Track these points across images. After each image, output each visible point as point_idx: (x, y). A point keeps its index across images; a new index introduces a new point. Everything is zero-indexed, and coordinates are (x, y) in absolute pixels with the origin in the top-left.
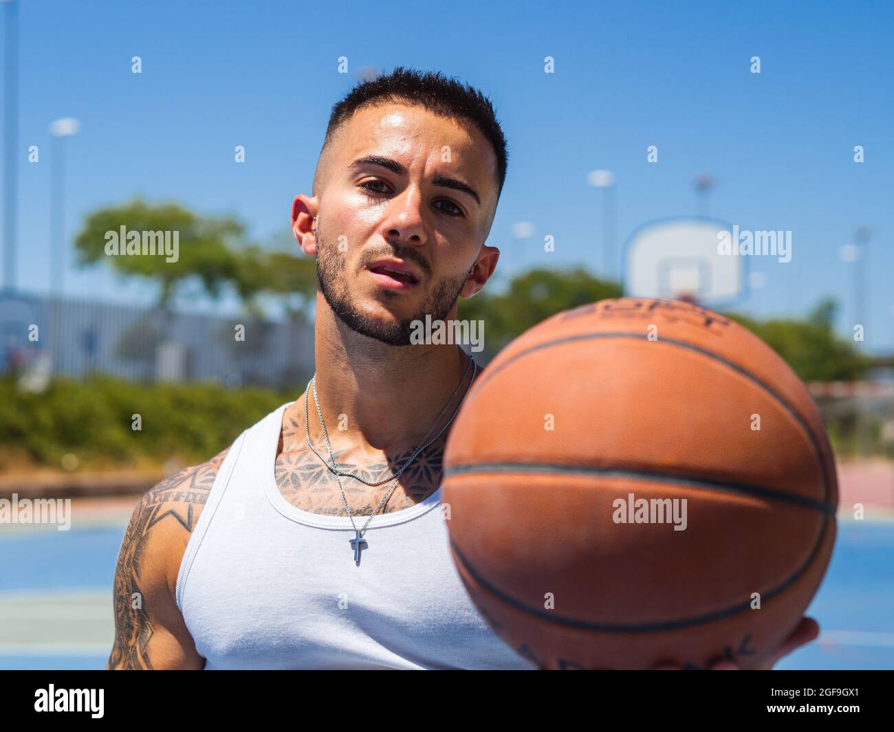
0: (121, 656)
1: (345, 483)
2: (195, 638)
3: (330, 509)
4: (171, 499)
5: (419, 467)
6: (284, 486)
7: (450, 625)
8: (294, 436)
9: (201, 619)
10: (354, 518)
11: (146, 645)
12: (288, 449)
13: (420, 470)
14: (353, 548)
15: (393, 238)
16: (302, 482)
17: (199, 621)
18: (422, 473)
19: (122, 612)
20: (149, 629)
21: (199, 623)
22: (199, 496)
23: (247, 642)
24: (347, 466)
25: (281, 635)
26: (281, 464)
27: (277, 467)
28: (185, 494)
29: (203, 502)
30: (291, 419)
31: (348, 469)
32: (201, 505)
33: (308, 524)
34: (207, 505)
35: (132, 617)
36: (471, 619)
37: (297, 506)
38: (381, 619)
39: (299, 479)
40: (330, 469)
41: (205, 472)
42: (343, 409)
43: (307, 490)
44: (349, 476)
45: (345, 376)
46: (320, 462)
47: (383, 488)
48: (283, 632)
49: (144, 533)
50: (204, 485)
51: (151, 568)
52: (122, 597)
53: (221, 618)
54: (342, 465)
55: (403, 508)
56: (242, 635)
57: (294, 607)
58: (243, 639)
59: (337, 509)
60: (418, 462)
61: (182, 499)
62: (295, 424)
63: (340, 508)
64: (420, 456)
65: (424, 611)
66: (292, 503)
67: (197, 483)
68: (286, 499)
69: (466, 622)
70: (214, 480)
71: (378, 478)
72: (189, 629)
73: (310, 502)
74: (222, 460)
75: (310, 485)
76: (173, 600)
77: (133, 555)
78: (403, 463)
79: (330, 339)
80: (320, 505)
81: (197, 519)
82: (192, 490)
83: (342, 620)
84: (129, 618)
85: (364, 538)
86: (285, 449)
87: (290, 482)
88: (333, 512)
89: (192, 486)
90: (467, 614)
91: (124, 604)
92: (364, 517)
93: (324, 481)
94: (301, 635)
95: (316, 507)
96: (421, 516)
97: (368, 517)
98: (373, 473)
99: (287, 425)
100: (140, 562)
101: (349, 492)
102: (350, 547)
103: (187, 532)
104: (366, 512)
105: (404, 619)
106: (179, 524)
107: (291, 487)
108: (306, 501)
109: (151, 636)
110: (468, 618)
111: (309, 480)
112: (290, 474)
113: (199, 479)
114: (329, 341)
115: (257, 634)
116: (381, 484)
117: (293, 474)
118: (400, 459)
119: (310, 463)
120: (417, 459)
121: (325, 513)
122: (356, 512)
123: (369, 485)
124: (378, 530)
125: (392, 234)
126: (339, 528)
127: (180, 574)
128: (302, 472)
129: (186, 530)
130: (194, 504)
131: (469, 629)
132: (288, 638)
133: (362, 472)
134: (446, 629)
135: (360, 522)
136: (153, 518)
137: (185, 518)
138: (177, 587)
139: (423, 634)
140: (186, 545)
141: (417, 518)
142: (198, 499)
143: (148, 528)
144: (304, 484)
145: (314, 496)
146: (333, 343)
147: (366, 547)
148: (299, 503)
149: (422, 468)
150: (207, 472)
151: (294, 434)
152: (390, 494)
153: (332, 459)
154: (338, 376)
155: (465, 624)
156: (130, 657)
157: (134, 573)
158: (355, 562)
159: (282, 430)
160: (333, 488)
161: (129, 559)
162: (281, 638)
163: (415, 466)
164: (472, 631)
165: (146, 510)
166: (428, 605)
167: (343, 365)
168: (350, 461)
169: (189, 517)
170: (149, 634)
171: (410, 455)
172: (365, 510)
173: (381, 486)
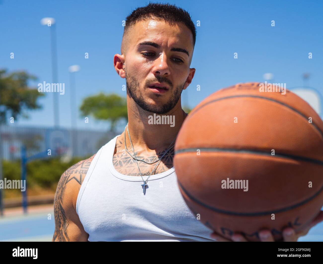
0: (57, 234)
1: (139, 164)
2: (83, 225)
3: (134, 174)
4: (74, 173)
5: (168, 157)
6: (116, 166)
7: (181, 217)
8: (121, 147)
9: (85, 218)
10: (142, 177)
11: (66, 229)
12: (118, 152)
13: (168, 158)
14: (143, 188)
15: (158, 74)
16: (123, 164)
17: (85, 219)
18: (169, 159)
19: (57, 217)
20: (67, 223)
21: (84, 219)
22: (84, 171)
23: (102, 226)
24: (140, 157)
25: (115, 223)
26: (115, 157)
27: (114, 159)
28: (79, 171)
29: (86, 173)
30: (119, 141)
31: (141, 158)
32: (85, 175)
33: (125, 180)
34: (87, 174)
35: (61, 219)
36: (188, 214)
37: (121, 173)
38: (153, 215)
39: (122, 163)
40: (134, 159)
41: (87, 162)
42: (139, 136)
43: (125, 167)
44: (141, 161)
45: (139, 124)
46: (130, 156)
47: (154, 165)
48: (116, 221)
49: (64, 186)
50: (86, 167)
51: (67, 199)
52: (57, 211)
53: (92, 217)
54: (138, 157)
55: (162, 172)
56: (100, 223)
57: (120, 211)
58: (101, 225)
59: (136, 174)
60: (167, 154)
61: (78, 172)
62: (121, 143)
63: (138, 173)
64: (168, 152)
65: (170, 212)
66: (119, 172)
67: (84, 166)
68: (117, 171)
69: (186, 215)
70: (90, 165)
71: (152, 161)
72: (81, 222)
73: (126, 171)
74: (94, 157)
75: (126, 165)
76: (75, 210)
77: (60, 195)
78: (162, 155)
79: (133, 110)
80: (130, 172)
81: (84, 179)
82: (82, 169)
83: (139, 216)
84: (59, 219)
85: (147, 184)
86: (117, 152)
87: (119, 164)
88: (135, 175)
89: (82, 167)
90: (187, 212)
91: (57, 214)
92: (147, 176)
93: (131, 163)
94: (123, 222)
95: (128, 173)
96: (169, 175)
97: (148, 176)
98: (150, 160)
99: (118, 143)
100: (62, 197)
101: (141, 167)
102: (142, 188)
103: (80, 185)
104: (148, 174)
105: (162, 215)
106: (77, 182)
107: (119, 166)
108: (125, 171)
109: (68, 226)
110: (187, 214)
111: (126, 163)
112: (119, 161)
113: (85, 164)
114: (133, 111)
115: (106, 222)
116: (153, 163)
117: (120, 161)
118: (161, 154)
119: (126, 157)
120: (167, 153)
121: (132, 175)
122: (144, 175)
123: (149, 164)
124: (152, 181)
125: (157, 73)
126: (137, 181)
127: (77, 201)
128: (123, 160)
129: (79, 184)
130: (82, 174)
131: (188, 218)
132: (118, 224)
133: (146, 159)
134: (179, 218)
135: (145, 178)
136: (67, 180)
137: (79, 180)
138: (76, 206)
139: (170, 220)
140: (79, 190)
141: (167, 176)
142: (84, 172)
143: (65, 184)
144: (124, 165)
145: (128, 169)
146: (134, 112)
147: (148, 187)
148: (122, 172)
149: (169, 157)
150: (88, 162)
151: (120, 146)
152: (157, 167)
153: (135, 155)
154: (136, 124)
155: (186, 217)
156: (60, 234)
157: (61, 202)
158: (143, 194)
159: (116, 145)
160: (135, 166)
161: (59, 197)
162: (115, 224)
163: (166, 156)
164: (189, 219)
165: (65, 177)
166: (171, 210)
167: (138, 120)
168: (141, 155)
169: (81, 179)
170: (67, 225)
171: (165, 152)
172: (147, 174)
173: (153, 164)
